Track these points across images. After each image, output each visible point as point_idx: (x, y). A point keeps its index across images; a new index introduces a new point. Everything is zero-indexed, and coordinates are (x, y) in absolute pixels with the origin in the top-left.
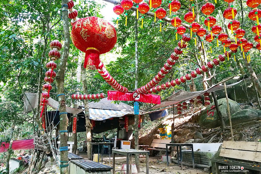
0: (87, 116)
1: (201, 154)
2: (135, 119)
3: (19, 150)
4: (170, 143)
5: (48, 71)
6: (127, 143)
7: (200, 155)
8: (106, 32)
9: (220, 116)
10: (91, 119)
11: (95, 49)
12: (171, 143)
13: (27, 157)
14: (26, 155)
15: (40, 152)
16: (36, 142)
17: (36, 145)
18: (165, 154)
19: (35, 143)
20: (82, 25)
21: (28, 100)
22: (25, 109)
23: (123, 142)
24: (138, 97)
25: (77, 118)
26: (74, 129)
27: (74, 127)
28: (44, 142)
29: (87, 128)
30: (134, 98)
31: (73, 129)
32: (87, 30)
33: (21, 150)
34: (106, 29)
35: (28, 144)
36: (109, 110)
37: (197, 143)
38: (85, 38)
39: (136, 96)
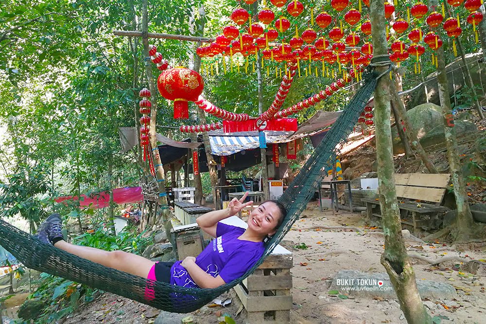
0: (208, 151)
1: (363, 193)
2: (262, 154)
3: (123, 205)
4: (331, 180)
5: (142, 117)
6: (278, 184)
7: (362, 195)
8: (189, 85)
9: (403, 137)
10: (214, 154)
11: (182, 100)
12: (333, 181)
13: (138, 213)
14: (135, 211)
15: (151, 203)
16: (144, 191)
17: (145, 194)
18: (329, 197)
19: (143, 193)
20: (166, 81)
21: (125, 137)
22: (123, 148)
23: (270, 182)
24: (265, 125)
25: (197, 153)
26: (195, 168)
27: (195, 166)
28: (154, 190)
29: (209, 167)
30: (258, 126)
31: (193, 169)
32: (170, 85)
33: (127, 203)
34: (189, 81)
35: (134, 194)
36: (245, 136)
37: (371, 178)
38: (170, 92)
39: (260, 124)
